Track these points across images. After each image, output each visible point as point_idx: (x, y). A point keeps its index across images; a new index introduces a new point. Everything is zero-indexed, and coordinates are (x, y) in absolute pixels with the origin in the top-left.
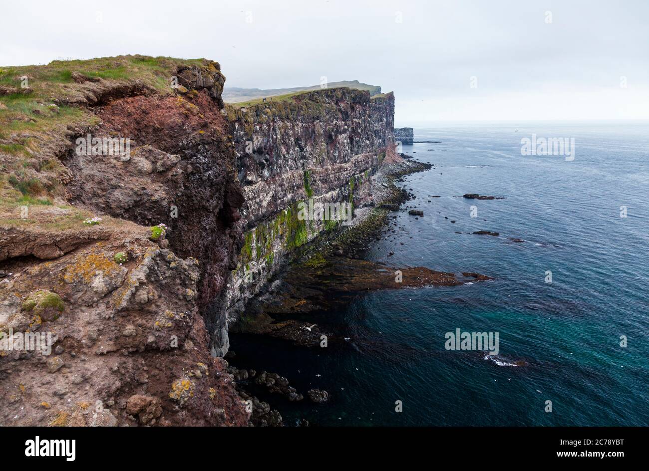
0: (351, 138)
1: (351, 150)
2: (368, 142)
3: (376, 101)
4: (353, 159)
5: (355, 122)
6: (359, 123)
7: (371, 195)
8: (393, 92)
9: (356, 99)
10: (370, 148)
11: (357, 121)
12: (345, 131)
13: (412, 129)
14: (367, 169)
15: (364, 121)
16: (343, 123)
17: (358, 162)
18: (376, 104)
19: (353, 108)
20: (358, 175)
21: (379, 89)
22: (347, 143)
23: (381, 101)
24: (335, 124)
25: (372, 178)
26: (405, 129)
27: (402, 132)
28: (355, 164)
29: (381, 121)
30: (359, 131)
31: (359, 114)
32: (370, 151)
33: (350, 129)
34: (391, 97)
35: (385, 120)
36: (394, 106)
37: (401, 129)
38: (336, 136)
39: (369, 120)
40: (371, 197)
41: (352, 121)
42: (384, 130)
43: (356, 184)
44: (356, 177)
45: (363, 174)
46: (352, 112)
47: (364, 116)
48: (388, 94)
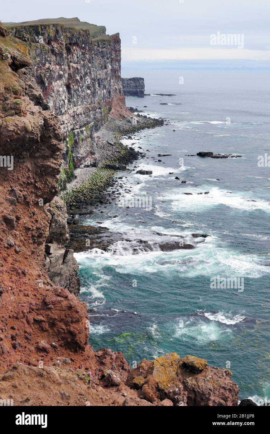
0: (68, 87)
1: (69, 101)
2: (89, 92)
3: (98, 44)
4: (71, 112)
5: (73, 67)
6: (77, 68)
7: (94, 154)
8: (118, 34)
9: (72, 40)
10: (91, 98)
11: (75, 65)
12: (60, 77)
13: (143, 79)
14: (88, 123)
15: (84, 66)
16: (58, 67)
17: (78, 115)
18: (99, 47)
19: (69, 51)
20: (78, 130)
21: (103, 29)
22: (64, 91)
23: (104, 44)
24: (48, 69)
25: (95, 135)
26: (135, 80)
27: (132, 82)
28: (74, 117)
29: (106, 68)
30: (78, 78)
31: (77, 57)
32: (91, 102)
33: (66, 75)
34: (116, 39)
35: (110, 67)
36: (120, 51)
37: (130, 79)
38: (50, 83)
39: (90, 65)
40: (93, 156)
41: (69, 66)
42: (109, 79)
43: (76, 141)
44: (76, 133)
45: (84, 129)
46: (68, 55)
47: (83, 61)
48: (112, 36)
